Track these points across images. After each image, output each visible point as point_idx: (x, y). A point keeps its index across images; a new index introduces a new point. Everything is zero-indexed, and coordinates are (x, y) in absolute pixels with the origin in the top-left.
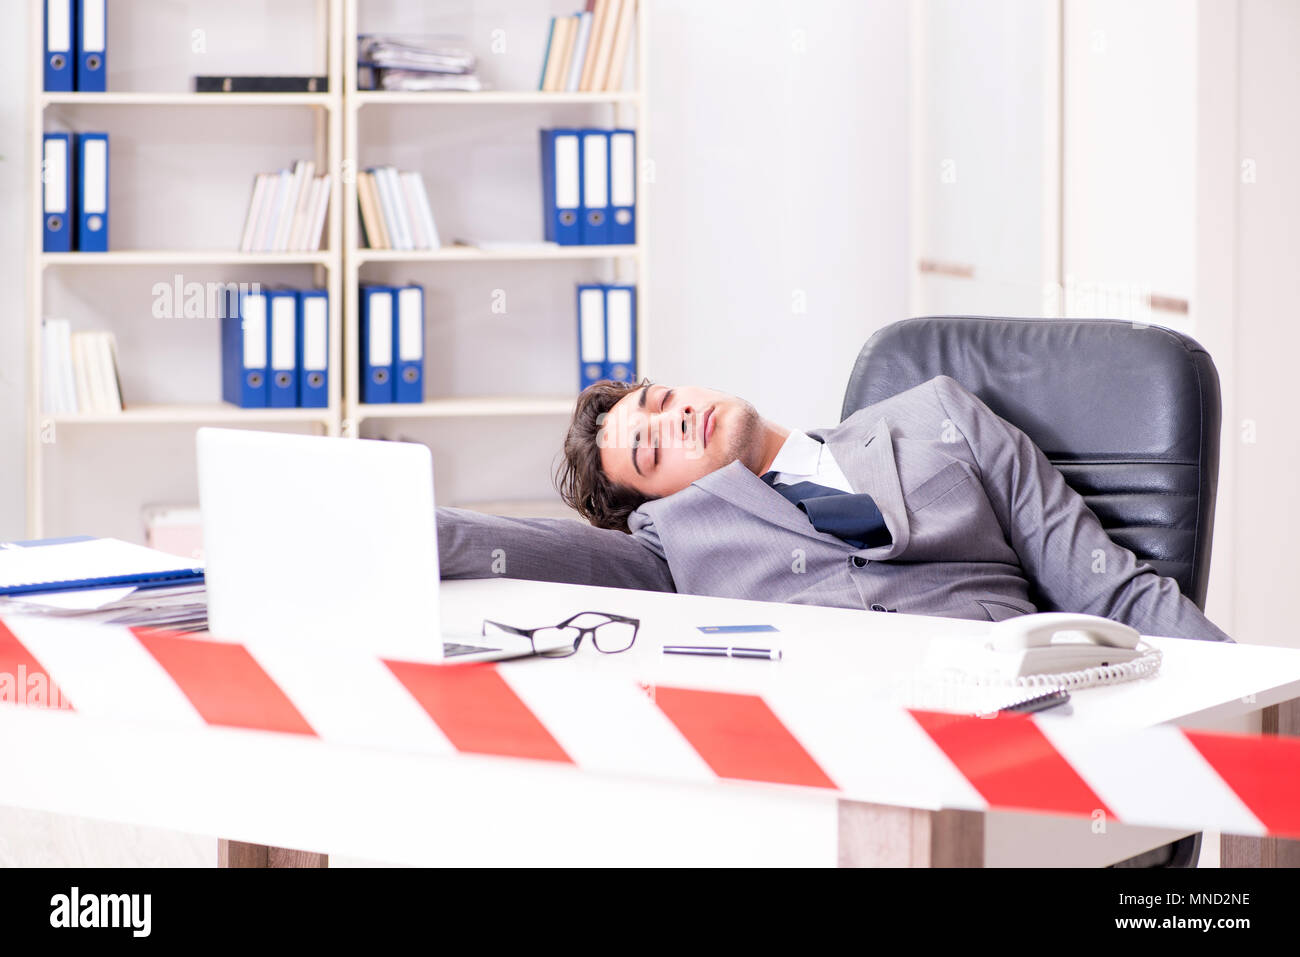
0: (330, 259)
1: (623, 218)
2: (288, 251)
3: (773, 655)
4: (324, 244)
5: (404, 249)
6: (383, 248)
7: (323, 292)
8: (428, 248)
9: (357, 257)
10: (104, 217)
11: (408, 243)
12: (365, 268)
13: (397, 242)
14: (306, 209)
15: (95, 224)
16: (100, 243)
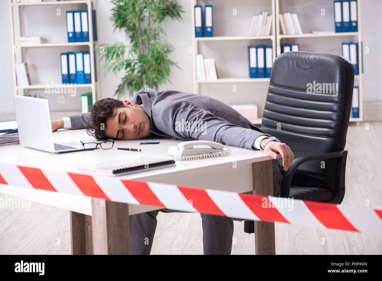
0: (273, 38)
1: (354, 24)
2: (261, 36)
3: (139, 150)
4: (271, 34)
5: (292, 34)
6: (287, 34)
7: (271, 47)
8: (299, 34)
9: (279, 37)
10: (211, 28)
11: (294, 32)
12: (282, 40)
13: (291, 33)
14: (266, 24)
15: (209, 30)
16: (211, 34)
